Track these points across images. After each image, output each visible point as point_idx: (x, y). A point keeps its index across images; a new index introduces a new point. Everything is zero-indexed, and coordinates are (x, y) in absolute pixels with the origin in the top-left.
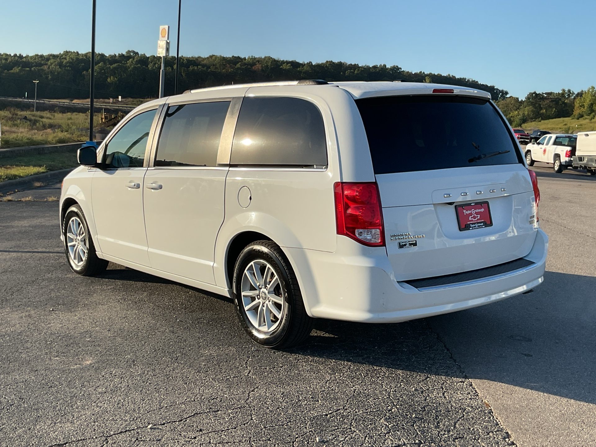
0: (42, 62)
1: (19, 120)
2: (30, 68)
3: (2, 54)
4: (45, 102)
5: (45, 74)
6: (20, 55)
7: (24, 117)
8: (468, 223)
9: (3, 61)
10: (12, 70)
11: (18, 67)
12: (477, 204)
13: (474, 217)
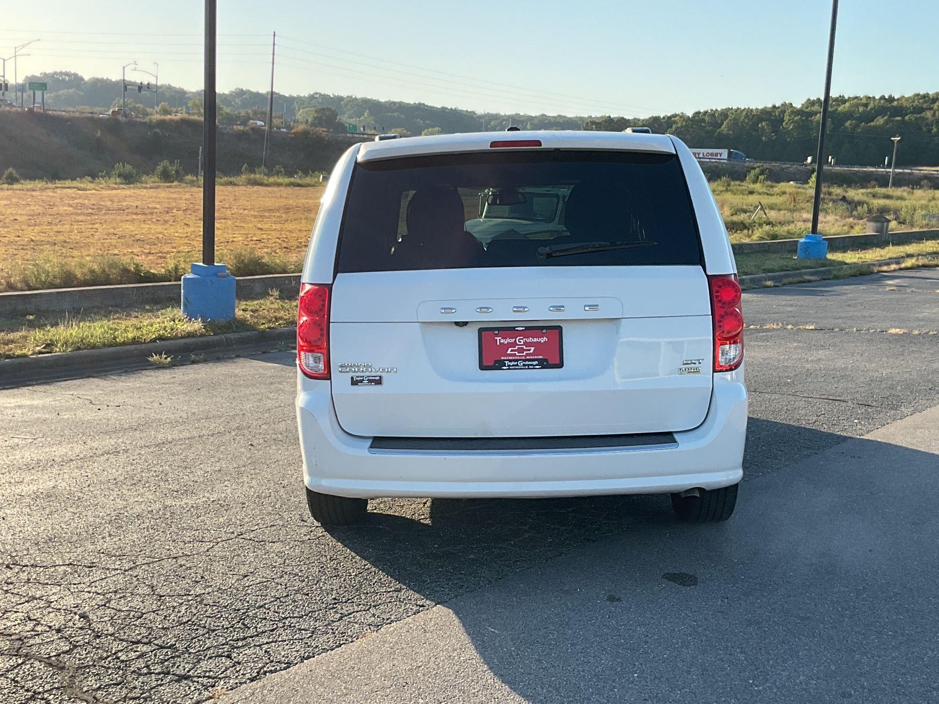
0: (925, 106)
1: (831, 203)
2: (903, 116)
3: (862, 97)
4: (913, 171)
5: (927, 125)
6: (890, 97)
7: (840, 198)
8: (502, 358)
9: (861, 109)
10: (873, 121)
11: (883, 117)
12: (533, 329)
13: (521, 350)
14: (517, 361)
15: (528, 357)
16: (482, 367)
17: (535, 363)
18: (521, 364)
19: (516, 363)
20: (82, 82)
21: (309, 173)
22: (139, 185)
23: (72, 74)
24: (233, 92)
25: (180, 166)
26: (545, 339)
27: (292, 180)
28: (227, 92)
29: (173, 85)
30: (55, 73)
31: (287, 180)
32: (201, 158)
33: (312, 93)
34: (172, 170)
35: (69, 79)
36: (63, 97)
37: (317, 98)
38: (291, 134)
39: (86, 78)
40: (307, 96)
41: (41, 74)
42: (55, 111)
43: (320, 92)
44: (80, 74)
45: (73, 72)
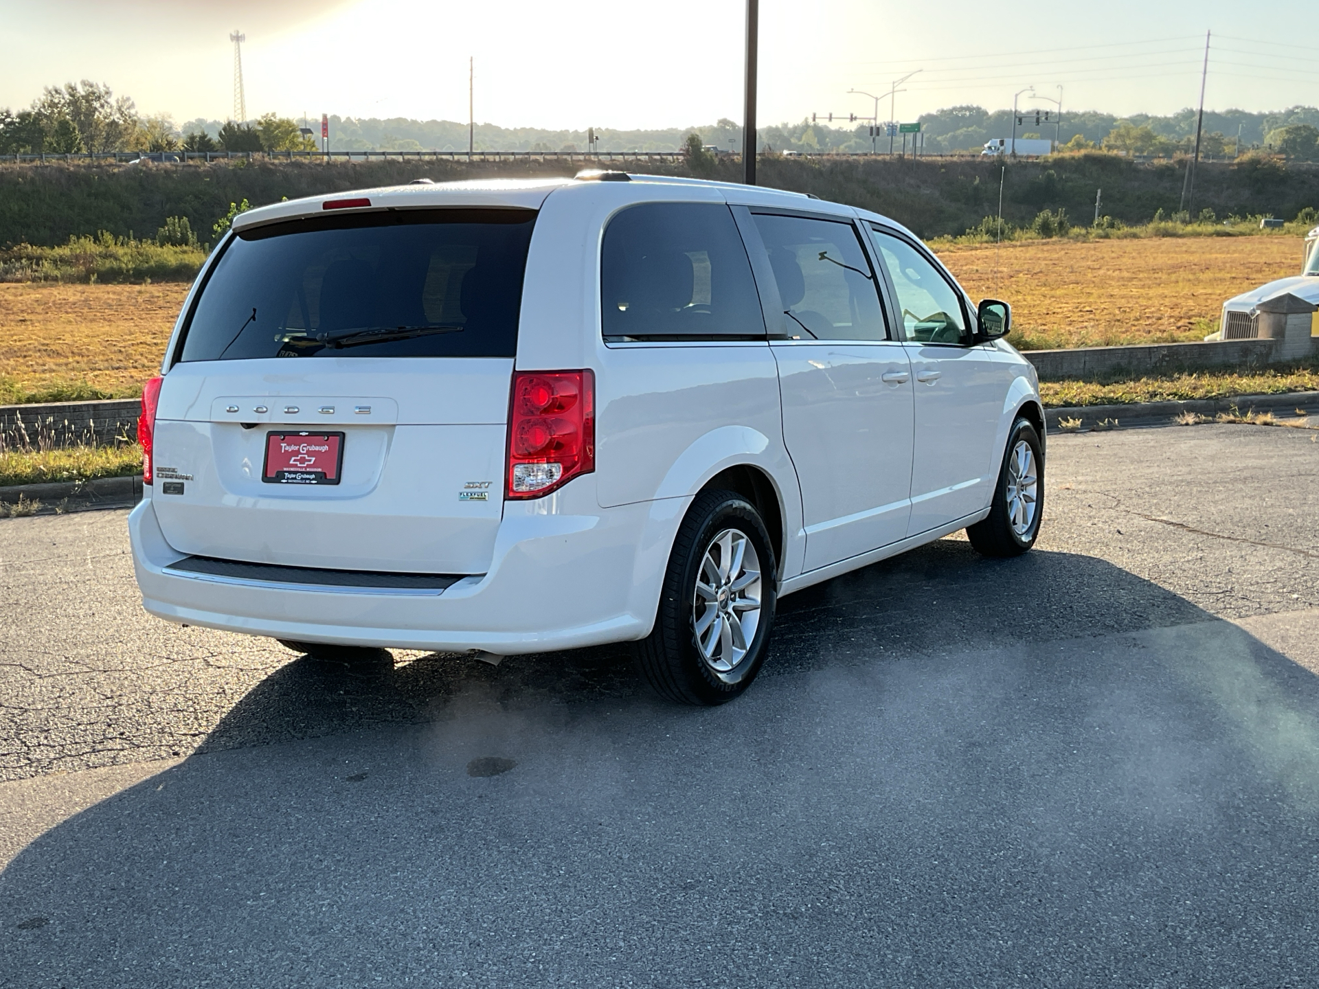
8: (284, 469)
12: (317, 434)
13: (302, 460)
14: (295, 473)
15: (308, 470)
16: (266, 479)
17: (313, 476)
18: (299, 477)
19: (294, 476)
20: (985, 118)
21: (1247, 218)
22: (1007, 242)
23: (974, 109)
24: (1179, 114)
25: (1065, 216)
26: (326, 448)
27: (1219, 228)
28: (1170, 115)
29: (1099, 112)
30: (954, 109)
31: (1210, 228)
32: (1099, 205)
33: (1291, 107)
34: (1054, 221)
35: (970, 115)
36: (962, 137)
37: (1297, 113)
38: (1233, 165)
39: (991, 112)
40: (1283, 111)
41: (938, 111)
42: (931, 156)
43: (1303, 104)
44: (983, 108)
45: (975, 106)
